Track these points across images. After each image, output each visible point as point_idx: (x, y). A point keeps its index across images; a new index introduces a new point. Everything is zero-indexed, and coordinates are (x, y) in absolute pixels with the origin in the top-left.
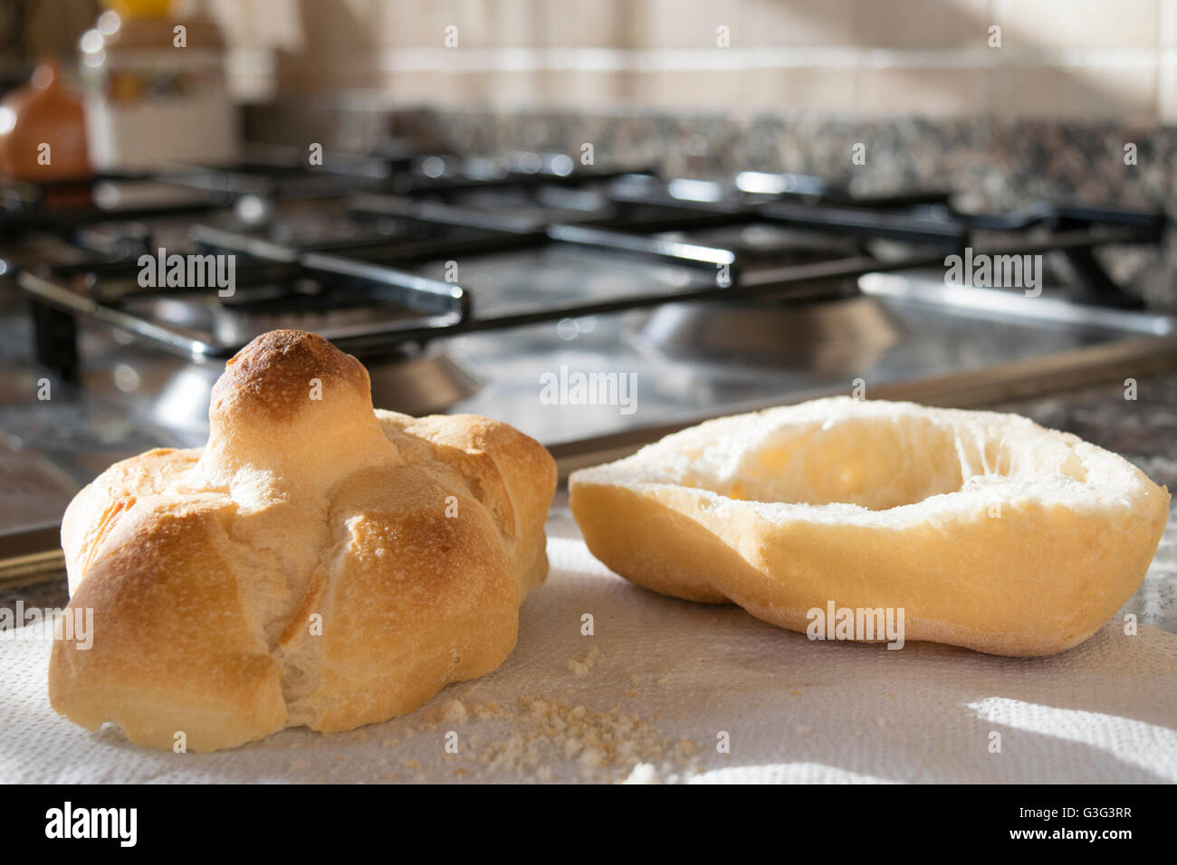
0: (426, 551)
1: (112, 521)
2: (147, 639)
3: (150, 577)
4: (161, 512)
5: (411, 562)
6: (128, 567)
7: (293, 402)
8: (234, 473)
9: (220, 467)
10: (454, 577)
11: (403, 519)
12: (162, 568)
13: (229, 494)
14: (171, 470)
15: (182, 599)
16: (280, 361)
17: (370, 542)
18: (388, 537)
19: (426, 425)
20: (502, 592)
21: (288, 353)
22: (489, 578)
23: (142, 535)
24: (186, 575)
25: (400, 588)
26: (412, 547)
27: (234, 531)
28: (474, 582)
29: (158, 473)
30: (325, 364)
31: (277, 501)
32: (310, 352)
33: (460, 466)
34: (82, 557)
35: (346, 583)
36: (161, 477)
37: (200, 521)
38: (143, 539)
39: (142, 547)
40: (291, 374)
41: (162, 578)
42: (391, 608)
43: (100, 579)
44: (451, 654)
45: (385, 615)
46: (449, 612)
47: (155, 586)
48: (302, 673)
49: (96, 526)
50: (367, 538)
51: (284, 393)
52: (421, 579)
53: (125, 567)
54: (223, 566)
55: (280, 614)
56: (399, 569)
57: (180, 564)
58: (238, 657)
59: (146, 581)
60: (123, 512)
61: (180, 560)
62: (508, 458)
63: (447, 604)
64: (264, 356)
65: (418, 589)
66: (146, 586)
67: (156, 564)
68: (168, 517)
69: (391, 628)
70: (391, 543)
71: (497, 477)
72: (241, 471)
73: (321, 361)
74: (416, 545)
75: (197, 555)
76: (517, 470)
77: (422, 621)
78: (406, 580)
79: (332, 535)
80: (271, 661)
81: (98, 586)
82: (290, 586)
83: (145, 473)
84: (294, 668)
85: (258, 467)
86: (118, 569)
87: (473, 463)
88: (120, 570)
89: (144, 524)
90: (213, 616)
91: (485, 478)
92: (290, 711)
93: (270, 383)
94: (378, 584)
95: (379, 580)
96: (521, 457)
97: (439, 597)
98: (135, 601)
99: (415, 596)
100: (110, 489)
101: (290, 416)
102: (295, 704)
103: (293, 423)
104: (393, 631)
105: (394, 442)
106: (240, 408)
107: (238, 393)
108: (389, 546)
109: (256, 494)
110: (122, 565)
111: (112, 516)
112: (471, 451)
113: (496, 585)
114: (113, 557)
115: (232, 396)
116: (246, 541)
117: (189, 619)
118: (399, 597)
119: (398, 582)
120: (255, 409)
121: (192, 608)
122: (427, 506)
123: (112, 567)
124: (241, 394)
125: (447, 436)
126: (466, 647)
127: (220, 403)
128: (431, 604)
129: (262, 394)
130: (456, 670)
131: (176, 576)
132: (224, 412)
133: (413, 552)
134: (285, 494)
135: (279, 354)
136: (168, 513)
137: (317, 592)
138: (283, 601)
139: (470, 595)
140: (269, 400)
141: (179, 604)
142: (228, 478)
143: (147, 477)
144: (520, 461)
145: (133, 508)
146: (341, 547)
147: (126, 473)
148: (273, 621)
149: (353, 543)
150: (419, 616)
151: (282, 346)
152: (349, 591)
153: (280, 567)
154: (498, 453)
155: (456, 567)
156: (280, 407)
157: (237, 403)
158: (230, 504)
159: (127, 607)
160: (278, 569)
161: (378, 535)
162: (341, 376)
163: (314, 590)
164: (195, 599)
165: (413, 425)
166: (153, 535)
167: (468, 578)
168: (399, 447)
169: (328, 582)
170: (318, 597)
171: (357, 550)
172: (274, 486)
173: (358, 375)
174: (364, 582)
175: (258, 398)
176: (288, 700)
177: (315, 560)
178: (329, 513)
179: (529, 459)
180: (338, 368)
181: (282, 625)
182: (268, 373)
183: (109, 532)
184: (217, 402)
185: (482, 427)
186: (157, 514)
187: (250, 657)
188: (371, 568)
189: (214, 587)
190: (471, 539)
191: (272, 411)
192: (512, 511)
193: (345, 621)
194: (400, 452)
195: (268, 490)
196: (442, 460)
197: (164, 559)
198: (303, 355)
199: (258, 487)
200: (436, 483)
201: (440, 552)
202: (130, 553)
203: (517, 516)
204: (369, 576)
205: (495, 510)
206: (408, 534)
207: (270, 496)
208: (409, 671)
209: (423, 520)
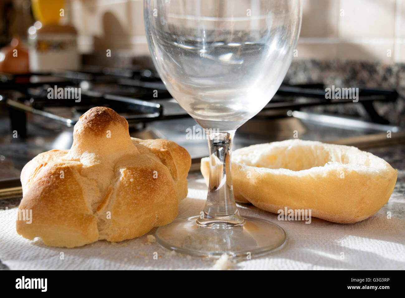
0: (148, 180)
1: (39, 170)
2: (51, 208)
3: (53, 187)
4: (56, 166)
5: (143, 183)
6: (45, 184)
7: (102, 130)
8: (82, 154)
9: (77, 152)
10: (157, 189)
11: (140, 169)
12: (57, 184)
13: (80, 161)
14: (59, 156)
15: (63, 195)
16: (98, 116)
17: (128, 177)
18: (135, 175)
19: (147, 142)
20: (173, 196)
21: (101, 114)
22: (169, 190)
23: (50, 173)
24: (65, 187)
25: (139, 192)
26: (143, 178)
27: (81, 173)
28: (164, 191)
29: (54, 156)
30: (113, 118)
31: (96, 163)
32: (108, 113)
33: (158, 155)
34: (28, 184)
35: (120, 190)
36: (56, 158)
37: (70, 169)
38: (50, 174)
39: (50, 177)
40: (102, 120)
41: (57, 187)
42: (135, 199)
43: (35, 188)
44: (156, 216)
45: (133, 201)
46: (155, 201)
47: (54, 190)
48: (104, 221)
49: (33, 173)
50: (127, 175)
51: (99, 127)
52: (146, 189)
53: (44, 184)
54: (78, 184)
55: (97, 201)
56: (138, 186)
57: (63, 183)
58: (82, 215)
59: (51, 188)
60: (43, 167)
61: (63, 182)
62: (175, 153)
63: (155, 198)
64: (93, 114)
65: (145, 192)
66: (51, 190)
67: (55, 183)
68: (58, 168)
69: (135, 206)
70: (136, 177)
71: (171, 159)
72: (84, 154)
73: (112, 117)
74: (144, 178)
75: (69, 180)
76: (178, 157)
77: (146, 203)
78: (141, 189)
79: (115, 174)
80: (94, 217)
81: (34, 190)
82: (101, 191)
83: (50, 156)
84: (101, 220)
85: (90, 152)
86: (41, 184)
87: (163, 154)
88: (42, 185)
89: (51, 170)
90: (74, 200)
91: (167, 159)
92: (101, 234)
93: (95, 123)
94: (131, 190)
95: (131, 189)
96: (179, 153)
97: (152, 196)
98: (47, 195)
99: (144, 195)
100: (38, 161)
101: (101, 135)
102: (101, 232)
103: (102, 137)
104: (136, 207)
105: (136, 146)
106: (84, 132)
107: (83, 127)
108: (135, 178)
109: (89, 161)
110: (43, 183)
111: (39, 169)
112: (163, 150)
113: (171, 193)
114: (40, 181)
115: (81, 128)
116: (86, 176)
117: (66, 201)
118: (138, 195)
119: (138, 190)
120: (89, 132)
121: (66, 198)
122: (148, 165)
123: (39, 184)
124: (84, 127)
125: (154, 145)
126: (161, 214)
127: (77, 130)
128: (149, 198)
129: (92, 127)
130: (157, 222)
131: (62, 187)
132: (78, 133)
133: (143, 180)
134: (99, 161)
135: (98, 114)
136: (59, 166)
137: (110, 193)
138: (98, 197)
139: (163, 195)
140: (94, 129)
141: (62, 196)
142: (79, 156)
143: (51, 158)
144: (179, 154)
145: (46, 165)
146: (118, 179)
147: (44, 156)
148: (95, 204)
149: (122, 177)
150: (145, 202)
151: (99, 111)
152: (121, 193)
153: (97, 185)
154: (172, 151)
155: (158, 185)
156: (98, 131)
157: (83, 130)
158: (80, 164)
159: (44, 197)
160: (96, 186)
161: (131, 174)
162: (119, 122)
163: (109, 193)
164: (68, 195)
165: (142, 142)
166: (53, 173)
167: (162, 189)
168: (138, 148)
169: (114, 190)
170: (110, 195)
171: (124, 179)
172: (95, 158)
173: (124, 122)
174: (126, 190)
175: (90, 128)
176: (99, 231)
177: (109, 183)
178: (114, 168)
179: (182, 154)
180: (118, 120)
181: (98, 205)
182: (94, 120)
183: (38, 174)
184: (76, 130)
185: (166, 143)
186: (55, 167)
187: (87, 215)
188: (129, 185)
189: (75, 191)
190: (163, 177)
191: (95, 133)
192: (176, 170)
193: (119, 203)
194: (138, 150)
195: (93, 160)
196: (153, 153)
197: (57, 181)
198: (105, 114)
199: (90, 159)
200: (151, 158)
201: (153, 180)
202: (46, 179)
203: (178, 172)
204: (128, 188)
205: (170, 170)
206: (142, 174)
207: (94, 162)
208: (141, 221)
209: (147, 170)
